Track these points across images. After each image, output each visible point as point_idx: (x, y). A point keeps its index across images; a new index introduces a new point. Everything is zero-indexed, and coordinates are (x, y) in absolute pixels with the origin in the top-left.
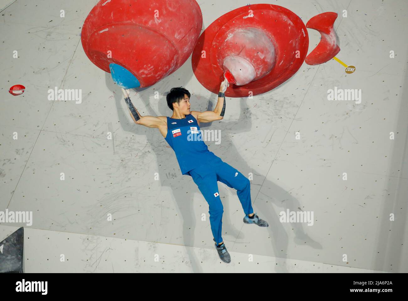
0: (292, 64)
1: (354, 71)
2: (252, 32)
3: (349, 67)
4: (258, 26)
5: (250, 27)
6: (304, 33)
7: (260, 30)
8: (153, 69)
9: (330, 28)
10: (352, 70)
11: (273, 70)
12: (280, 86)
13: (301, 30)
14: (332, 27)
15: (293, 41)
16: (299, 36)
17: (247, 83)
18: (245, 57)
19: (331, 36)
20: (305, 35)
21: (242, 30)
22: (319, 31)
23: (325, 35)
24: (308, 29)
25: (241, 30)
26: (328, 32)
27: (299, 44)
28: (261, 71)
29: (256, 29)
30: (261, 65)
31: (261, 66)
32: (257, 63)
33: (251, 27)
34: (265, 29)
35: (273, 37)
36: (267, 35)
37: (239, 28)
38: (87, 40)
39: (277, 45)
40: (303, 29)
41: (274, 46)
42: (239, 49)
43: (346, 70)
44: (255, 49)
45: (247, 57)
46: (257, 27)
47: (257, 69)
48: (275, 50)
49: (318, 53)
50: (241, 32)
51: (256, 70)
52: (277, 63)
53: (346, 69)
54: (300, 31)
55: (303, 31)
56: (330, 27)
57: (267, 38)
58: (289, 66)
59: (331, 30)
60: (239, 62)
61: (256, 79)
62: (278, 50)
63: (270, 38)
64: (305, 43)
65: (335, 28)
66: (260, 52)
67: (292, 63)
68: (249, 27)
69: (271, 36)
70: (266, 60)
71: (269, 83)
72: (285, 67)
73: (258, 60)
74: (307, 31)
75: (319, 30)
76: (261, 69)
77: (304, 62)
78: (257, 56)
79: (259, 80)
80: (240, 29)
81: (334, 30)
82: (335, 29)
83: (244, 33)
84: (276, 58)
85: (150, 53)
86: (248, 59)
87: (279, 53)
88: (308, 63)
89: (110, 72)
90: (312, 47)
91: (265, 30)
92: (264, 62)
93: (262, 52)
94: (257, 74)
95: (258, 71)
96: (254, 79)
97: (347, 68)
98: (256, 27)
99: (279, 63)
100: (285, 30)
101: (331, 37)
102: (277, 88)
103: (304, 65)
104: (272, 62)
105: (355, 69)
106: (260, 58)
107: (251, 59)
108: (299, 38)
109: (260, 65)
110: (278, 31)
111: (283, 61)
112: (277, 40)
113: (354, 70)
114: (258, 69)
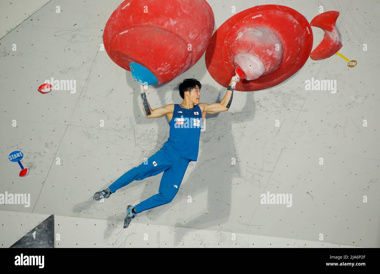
0: (298, 60)
1: (356, 65)
2: (260, 31)
3: (351, 61)
4: (266, 25)
5: (258, 27)
6: (308, 31)
7: (268, 28)
8: (170, 67)
9: (333, 25)
10: (354, 64)
11: (280, 66)
12: (288, 80)
13: (306, 28)
14: (334, 25)
15: (299, 38)
16: (304, 34)
17: (257, 78)
18: (255, 54)
19: (334, 33)
20: (309, 33)
21: (251, 30)
22: (323, 29)
23: (328, 32)
24: (312, 27)
25: (250, 29)
26: (331, 29)
27: (304, 41)
28: (269, 67)
29: (264, 28)
30: (270, 60)
31: (269, 62)
32: (266, 59)
33: (259, 26)
34: (272, 28)
35: (280, 35)
36: (274, 33)
37: (248, 27)
38: (109, 41)
39: (284, 42)
40: (307, 27)
41: (281, 43)
42: (248, 47)
43: (349, 64)
44: (263, 46)
45: (257, 54)
46: (265, 26)
47: (266, 65)
48: (282, 47)
49: (322, 49)
50: (250, 31)
51: (264, 66)
52: (284, 59)
53: (348, 64)
54: (304, 29)
55: (308, 29)
56: (332, 25)
57: (274, 36)
58: (296, 61)
59: (333, 27)
60: (249, 59)
61: (265, 74)
62: (284, 48)
63: (277, 36)
64: (309, 40)
65: (338, 25)
66: (268, 49)
67: (298, 59)
68: (257, 26)
69: (279, 34)
70: (274, 57)
71: (277, 78)
72: (292, 63)
73: (267, 57)
74: (311, 29)
75: (322, 27)
76: (269, 65)
77: (309, 58)
78: (266, 53)
79: (268, 74)
80: (249, 28)
81: (336, 28)
82: (337, 27)
83: (253, 32)
84: (283, 54)
85: (167, 52)
86: (257, 55)
87: (286, 50)
88: (313, 58)
89: (130, 71)
90: (316, 43)
91: (273, 28)
92: (272, 58)
93: (270, 49)
94: (266, 70)
95: (267, 67)
96: (264, 74)
97: (349, 62)
98: (265, 27)
99: (286, 59)
100: (291, 28)
101: (333, 34)
102: (285, 82)
103: (310, 60)
104: (279, 58)
105: (356, 63)
106: (269, 55)
107: (260, 56)
108: (304, 36)
109: (268, 61)
110: (285, 29)
111: (289, 57)
112: (284, 38)
113: (355, 64)
114: (267, 65)
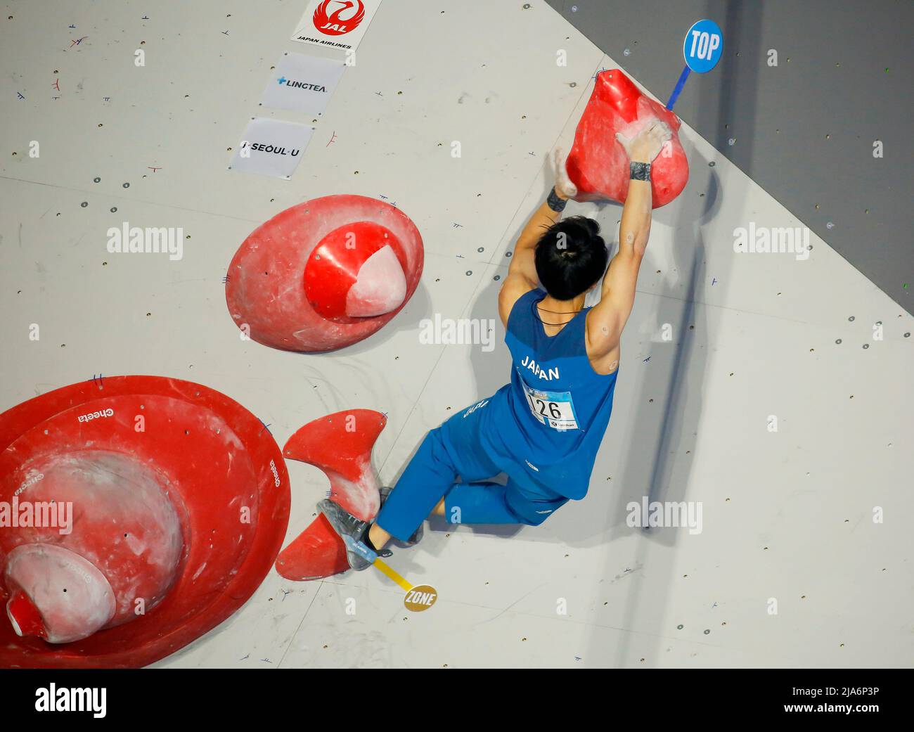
0: (233, 576)
1: (432, 602)
2: (107, 466)
3: (417, 590)
4: (128, 447)
5: (99, 451)
6: (276, 475)
7: (133, 460)
9: (362, 460)
10: (425, 599)
11: (171, 595)
12: (191, 648)
13: (267, 465)
14: (368, 459)
15: (241, 499)
16: (261, 485)
17: (85, 634)
18: (83, 549)
19: (365, 486)
20: (278, 483)
21: (73, 461)
22: (326, 470)
23: (343, 483)
24: (291, 464)
25: (69, 460)
26: (353, 474)
27: (258, 509)
28: (133, 596)
29: (121, 456)
30: (135, 574)
31: (133, 579)
32: (122, 569)
33: (103, 449)
34: (150, 458)
35: (175, 486)
36: (158, 480)
37: (63, 452)
39: (188, 511)
40: (272, 463)
41: (180, 513)
43: (408, 601)
44: (114, 521)
45: (90, 547)
46: (124, 450)
47: (119, 589)
48: (182, 527)
49: (320, 541)
50: (70, 467)
51: (116, 593)
52: (186, 570)
53: (406, 598)
54: (262, 469)
55: (274, 469)
56: (361, 458)
57: (157, 487)
58: (224, 581)
59: (363, 466)
60: (61, 566)
61: (115, 623)
62: (190, 531)
63: (166, 487)
64: (277, 507)
65: (378, 461)
66: (132, 531)
67: (235, 572)
68: (97, 449)
69: (171, 483)
70: (150, 562)
71: (153, 638)
72: (212, 586)
73: (125, 560)
74: (286, 470)
75: (325, 466)
76: (133, 589)
77: (273, 570)
78: (123, 545)
80: (67, 455)
81: (372, 469)
82: (377, 466)
83: (81, 470)
84: (183, 553)
86: (90, 554)
87: (195, 539)
88: (285, 573)
90: (300, 520)
91: (151, 460)
92: (143, 566)
93: (140, 534)
94: (119, 606)
95: (123, 596)
96: (109, 622)
97: (409, 594)
98: (123, 453)
99: (194, 569)
100: (217, 463)
101: (362, 490)
102: (181, 654)
103: (273, 581)
104: (170, 566)
105: (435, 598)
106: (134, 555)
107: (103, 557)
108: (261, 492)
109: (130, 576)
110: (194, 466)
111: (205, 564)
112: (189, 496)
113: (431, 599)
114: (125, 588)
